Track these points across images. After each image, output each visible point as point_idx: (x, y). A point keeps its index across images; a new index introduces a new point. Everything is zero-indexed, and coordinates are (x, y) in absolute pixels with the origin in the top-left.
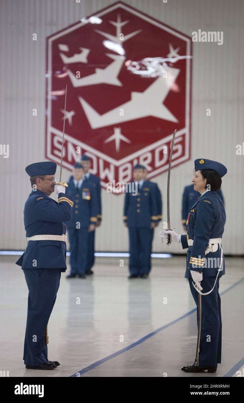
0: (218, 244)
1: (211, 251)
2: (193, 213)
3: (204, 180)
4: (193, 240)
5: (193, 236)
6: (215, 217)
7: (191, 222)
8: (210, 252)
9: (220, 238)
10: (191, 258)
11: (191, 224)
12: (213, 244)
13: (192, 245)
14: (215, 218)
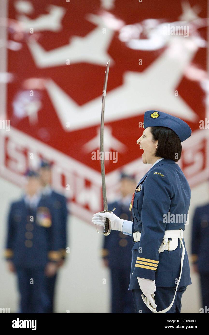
0: (179, 239)
1: (167, 249)
2: (138, 193)
3: (154, 143)
4: (140, 232)
5: (140, 226)
6: (172, 197)
7: (136, 207)
8: (165, 250)
9: (182, 230)
10: (138, 258)
11: (136, 210)
12: (170, 239)
13: (139, 240)
14: (172, 199)
